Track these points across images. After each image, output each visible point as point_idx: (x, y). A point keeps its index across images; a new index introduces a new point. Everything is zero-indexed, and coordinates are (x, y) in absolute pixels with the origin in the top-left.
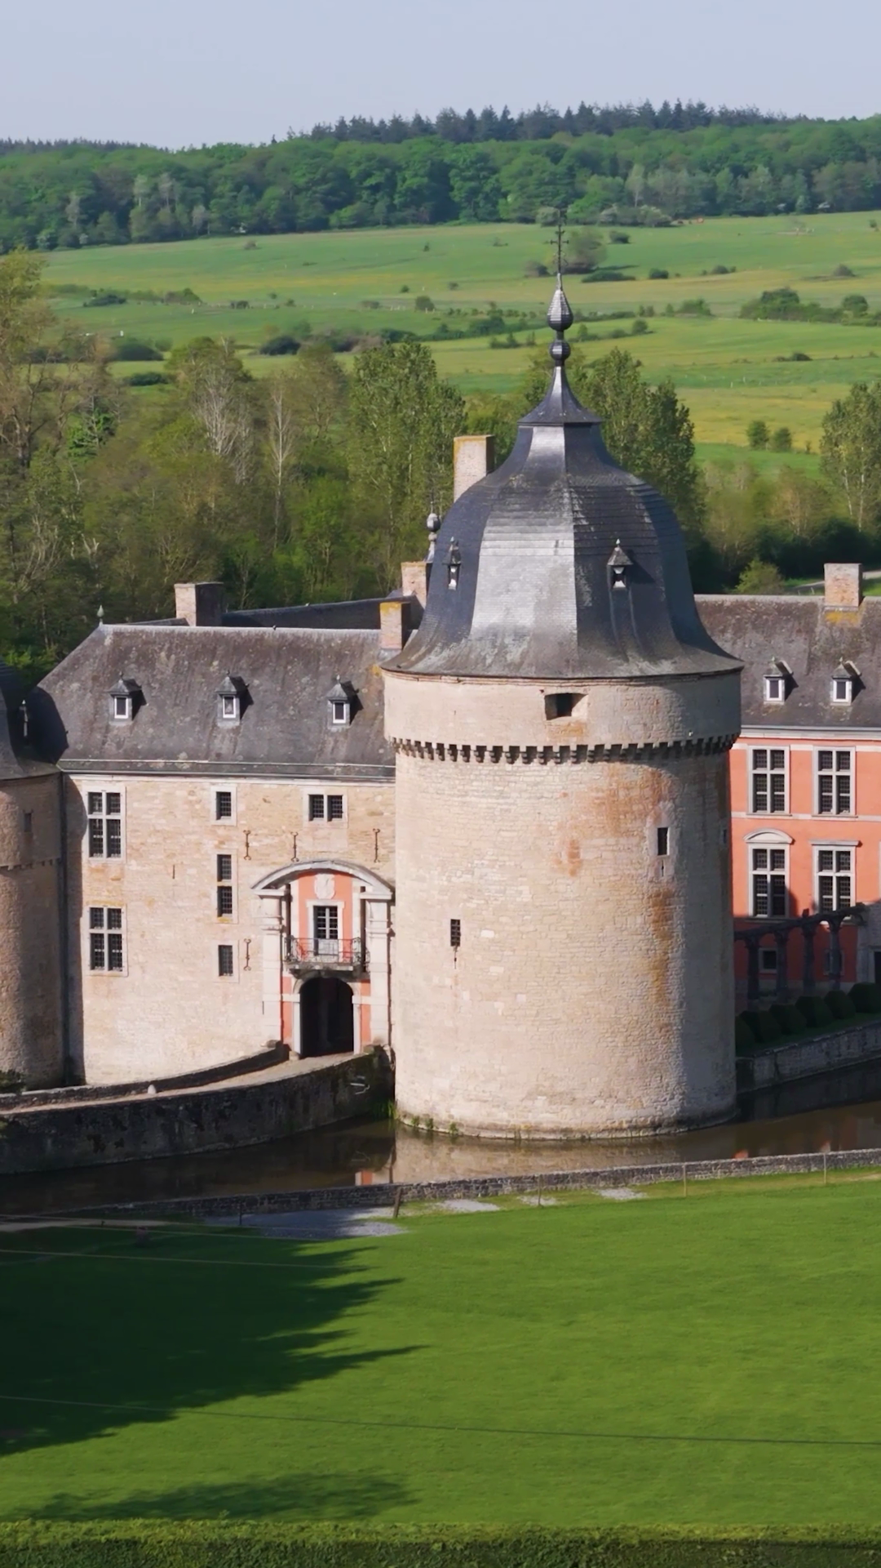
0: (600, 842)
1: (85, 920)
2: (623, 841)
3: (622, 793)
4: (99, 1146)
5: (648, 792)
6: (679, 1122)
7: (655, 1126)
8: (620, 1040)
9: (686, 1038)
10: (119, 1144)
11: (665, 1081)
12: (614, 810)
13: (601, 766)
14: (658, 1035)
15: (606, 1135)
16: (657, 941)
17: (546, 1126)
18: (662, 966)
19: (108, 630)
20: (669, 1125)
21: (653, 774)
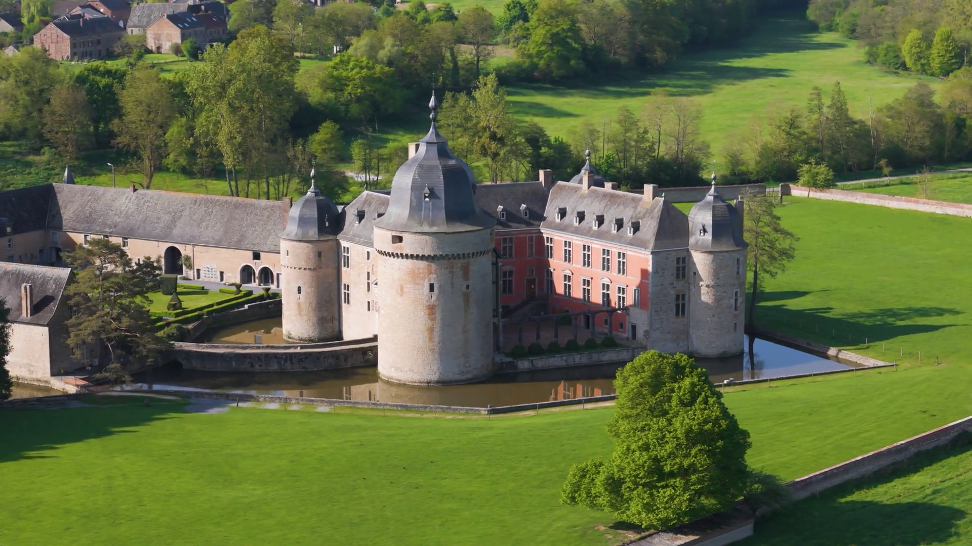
0: (409, 286)
1: (343, 287)
2: (417, 286)
3: (416, 271)
4: (252, 366)
5: (426, 271)
6: (438, 382)
7: (428, 383)
8: (416, 352)
9: (441, 354)
10: (260, 366)
11: (432, 368)
12: (414, 276)
13: (410, 261)
14: (429, 352)
15: (410, 384)
16: (429, 321)
17: (394, 378)
18: (431, 330)
19: (366, 192)
20: (434, 383)
21: (428, 265)
